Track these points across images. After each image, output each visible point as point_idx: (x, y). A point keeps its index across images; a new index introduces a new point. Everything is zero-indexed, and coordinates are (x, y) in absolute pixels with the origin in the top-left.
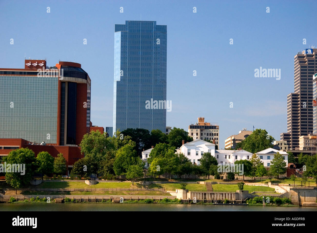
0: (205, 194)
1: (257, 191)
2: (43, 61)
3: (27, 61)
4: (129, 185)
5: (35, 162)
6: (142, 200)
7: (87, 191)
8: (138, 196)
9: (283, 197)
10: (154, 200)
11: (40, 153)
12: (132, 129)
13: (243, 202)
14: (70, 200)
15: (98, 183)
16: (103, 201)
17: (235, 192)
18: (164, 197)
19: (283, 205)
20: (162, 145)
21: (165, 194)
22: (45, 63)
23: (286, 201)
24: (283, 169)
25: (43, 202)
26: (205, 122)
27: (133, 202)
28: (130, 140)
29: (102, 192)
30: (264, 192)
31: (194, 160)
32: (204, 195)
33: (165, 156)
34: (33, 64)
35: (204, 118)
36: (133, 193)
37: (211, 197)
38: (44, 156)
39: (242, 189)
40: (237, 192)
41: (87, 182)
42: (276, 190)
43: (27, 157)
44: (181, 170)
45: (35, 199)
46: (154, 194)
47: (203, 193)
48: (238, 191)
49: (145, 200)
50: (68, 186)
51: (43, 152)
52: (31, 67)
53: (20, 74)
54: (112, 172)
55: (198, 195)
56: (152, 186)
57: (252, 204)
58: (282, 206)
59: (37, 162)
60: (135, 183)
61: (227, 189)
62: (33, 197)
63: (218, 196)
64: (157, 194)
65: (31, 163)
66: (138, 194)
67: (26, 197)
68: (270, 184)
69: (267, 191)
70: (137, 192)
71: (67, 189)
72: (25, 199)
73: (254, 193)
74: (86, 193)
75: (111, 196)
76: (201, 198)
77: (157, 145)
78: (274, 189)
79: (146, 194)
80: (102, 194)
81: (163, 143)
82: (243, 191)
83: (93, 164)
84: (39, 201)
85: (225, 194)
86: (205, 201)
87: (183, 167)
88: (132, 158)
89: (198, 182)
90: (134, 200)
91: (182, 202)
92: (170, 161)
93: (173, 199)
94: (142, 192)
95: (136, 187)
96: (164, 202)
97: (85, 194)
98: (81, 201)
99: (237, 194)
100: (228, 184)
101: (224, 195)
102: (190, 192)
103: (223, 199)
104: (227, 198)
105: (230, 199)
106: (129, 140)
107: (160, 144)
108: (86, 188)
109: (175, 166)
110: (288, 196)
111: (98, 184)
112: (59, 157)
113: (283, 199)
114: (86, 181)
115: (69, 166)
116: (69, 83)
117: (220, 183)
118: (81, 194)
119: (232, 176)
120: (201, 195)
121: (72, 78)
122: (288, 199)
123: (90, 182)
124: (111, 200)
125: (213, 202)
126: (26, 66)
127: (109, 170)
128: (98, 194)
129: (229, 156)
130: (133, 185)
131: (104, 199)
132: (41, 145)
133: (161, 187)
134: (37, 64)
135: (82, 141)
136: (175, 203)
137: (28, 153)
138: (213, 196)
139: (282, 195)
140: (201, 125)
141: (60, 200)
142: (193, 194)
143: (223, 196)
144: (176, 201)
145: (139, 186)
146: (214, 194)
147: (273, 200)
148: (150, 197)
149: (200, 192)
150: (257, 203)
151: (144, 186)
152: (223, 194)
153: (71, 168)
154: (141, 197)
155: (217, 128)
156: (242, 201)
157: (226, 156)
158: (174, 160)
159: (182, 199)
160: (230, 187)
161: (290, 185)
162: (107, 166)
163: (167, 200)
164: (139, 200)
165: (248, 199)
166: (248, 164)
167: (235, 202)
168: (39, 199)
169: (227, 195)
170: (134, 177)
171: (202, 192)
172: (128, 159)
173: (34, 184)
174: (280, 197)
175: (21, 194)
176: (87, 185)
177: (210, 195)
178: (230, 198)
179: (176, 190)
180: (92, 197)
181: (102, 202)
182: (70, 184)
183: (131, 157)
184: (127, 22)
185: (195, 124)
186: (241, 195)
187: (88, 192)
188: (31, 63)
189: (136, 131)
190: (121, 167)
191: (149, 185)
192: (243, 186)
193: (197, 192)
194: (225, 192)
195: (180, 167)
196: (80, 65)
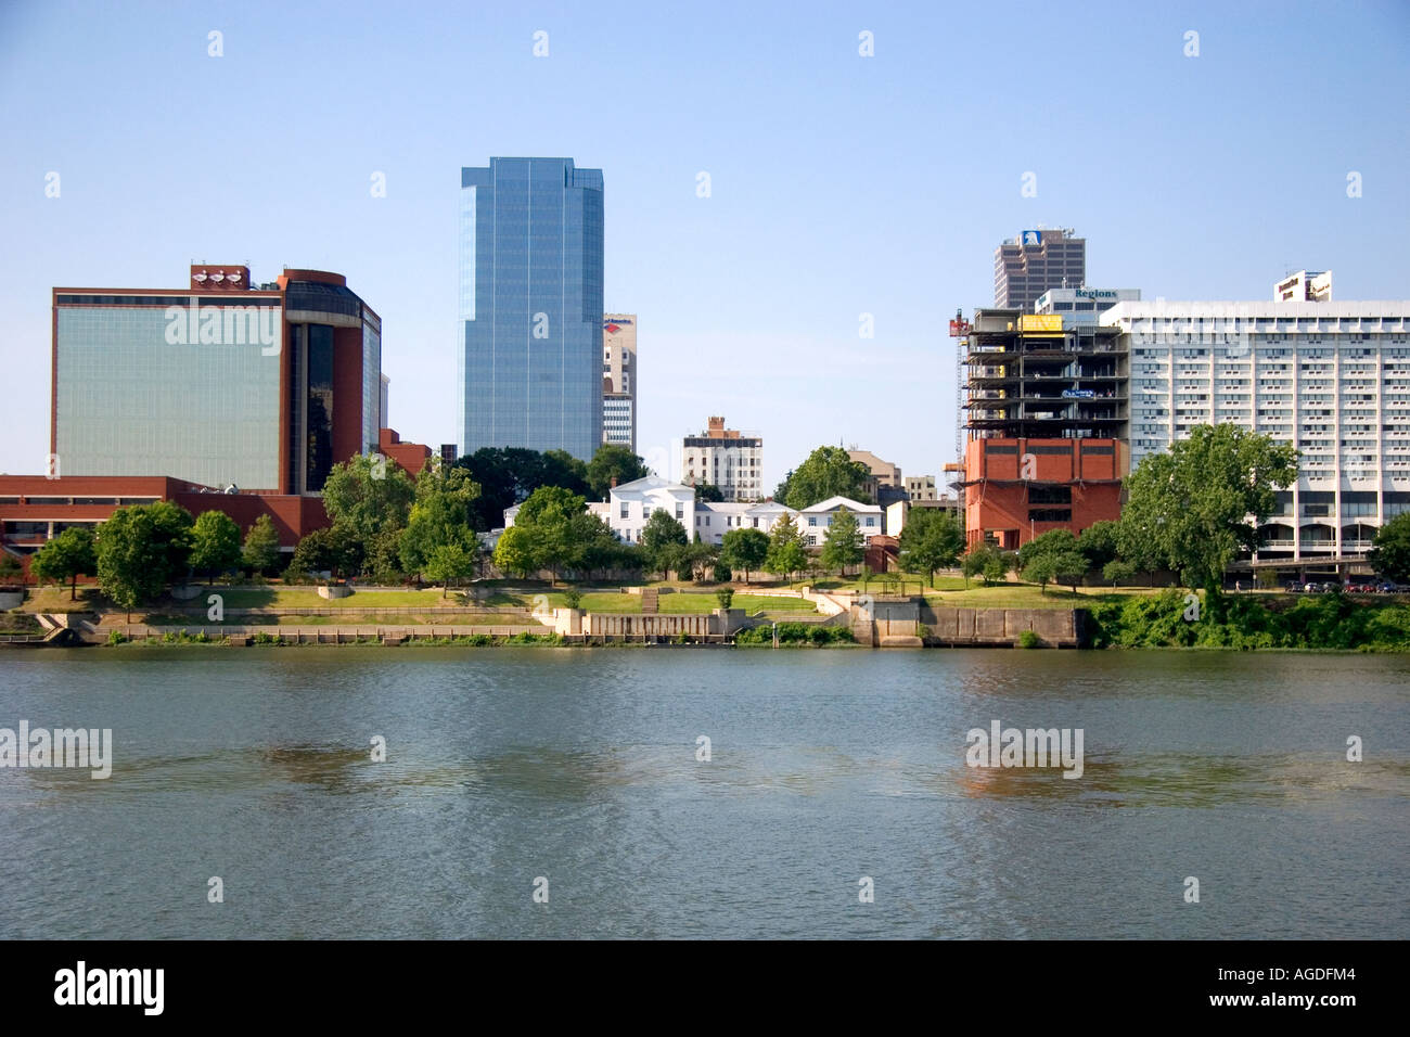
0: (629, 620)
1: (770, 611)
2: (237, 267)
3: (195, 270)
4: (433, 599)
5: (180, 539)
6: (462, 637)
7: (320, 615)
8: (453, 627)
9: (832, 624)
10: (494, 637)
11: (203, 515)
12: (494, 449)
13: (728, 639)
14: (269, 639)
15: (352, 593)
16: (360, 642)
17: (707, 615)
18: (519, 630)
19: (832, 645)
20: (549, 492)
21: (525, 622)
22: (245, 272)
23: (840, 635)
24: (855, 551)
25: (198, 644)
26: (725, 429)
27: (438, 642)
28: (467, 479)
29: (356, 618)
30: (788, 613)
31: (628, 531)
32: (625, 623)
33: (539, 520)
34: (212, 277)
35: (723, 420)
36: (440, 619)
37: (645, 627)
38: (212, 523)
39: (729, 604)
40: (714, 613)
41: (323, 592)
42: (819, 607)
43: (158, 526)
44: (584, 557)
45: (176, 635)
46: (498, 622)
47: (622, 619)
48: (717, 611)
49: (470, 638)
50: (275, 600)
51: (212, 513)
52: (208, 283)
53: (157, 303)
54: (397, 565)
55: (611, 623)
56: (498, 598)
57: (753, 644)
58: (829, 648)
59: (186, 539)
60: (451, 593)
61: (695, 606)
62: (172, 630)
63: (664, 624)
64: (506, 623)
65: (168, 542)
66: (454, 622)
67: (154, 631)
68: (806, 590)
69: (796, 610)
70: (453, 617)
71: (269, 609)
72: (149, 636)
73: (762, 615)
74: (316, 620)
75: (378, 627)
76: (618, 631)
77: (536, 490)
78: (814, 605)
79: (477, 622)
80: (358, 623)
81: (552, 486)
82: (728, 612)
83: (351, 545)
84: (185, 642)
85: (683, 619)
86: (628, 639)
87: (589, 550)
88: (447, 527)
89: (625, 588)
90: (442, 636)
91: (566, 641)
92: (551, 533)
93: (545, 634)
94: (466, 616)
95: (452, 604)
96: (521, 643)
97: (314, 623)
98: (300, 642)
99: (713, 618)
100: (702, 593)
101: (679, 623)
102: (589, 615)
103: (675, 632)
104: (687, 630)
105: (693, 633)
106: (463, 478)
107: (545, 488)
108: (317, 607)
109: (562, 548)
110: (847, 620)
111: (352, 597)
112: (262, 524)
113: (833, 630)
114: (320, 588)
115: (284, 549)
116: (311, 325)
117: (682, 592)
118: (300, 624)
119: (724, 572)
120: (619, 623)
121: (317, 313)
122: (847, 628)
123: (330, 591)
124: (380, 638)
125: (648, 639)
126: (193, 280)
127: (390, 559)
128: (346, 622)
129: (739, 519)
130: (445, 597)
131: (362, 636)
132: (226, 492)
133: (520, 603)
134: (222, 277)
135: (328, 483)
136: (548, 644)
137: (160, 516)
138: (649, 624)
139: (832, 620)
140: (713, 437)
141: (243, 638)
142: (596, 621)
143: (675, 625)
144: (552, 638)
145: (463, 600)
146: (651, 619)
147: (807, 633)
148: (485, 630)
149: (615, 615)
150: (764, 641)
151: (476, 602)
152: (675, 619)
153: (290, 556)
154: (459, 630)
155: (758, 444)
156: (726, 638)
157: (730, 518)
158: (561, 530)
159: (568, 633)
160: (706, 601)
161: (858, 591)
162: (386, 550)
163: (528, 638)
164: (454, 637)
165: (743, 632)
166: (757, 539)
167: (706, 638)
168: (186, 636)
169: (686, 621)
170: (446, 576)
171: (622, 615)
172: (436, 528)
173: (181, 597)
174: (825, 623)
175: (142, 622)
176: (322, 599)
177: (641, 623)
178: (694, 630)
179: (555, 610)
180: (330, 631)
181: (353, 644)
182: (280, 597)
183: (442, 524)
184: (492, 159)
185: (698, 436)
186: (725, 621)
187: (320, 618)
188: (208, 274)
189: (504, 455)
190: (417, 551)
191: (490, 597)
192: (729, 597)
193: (608, 615)
194: (682, 615)
195: (579, 551)
196: (343, 279)
